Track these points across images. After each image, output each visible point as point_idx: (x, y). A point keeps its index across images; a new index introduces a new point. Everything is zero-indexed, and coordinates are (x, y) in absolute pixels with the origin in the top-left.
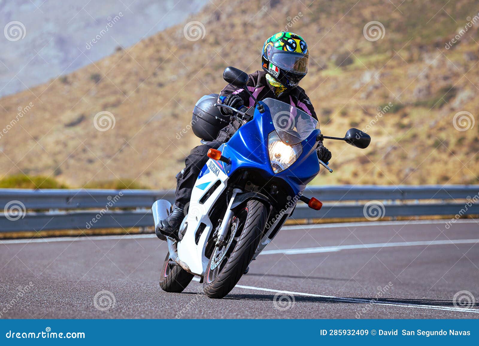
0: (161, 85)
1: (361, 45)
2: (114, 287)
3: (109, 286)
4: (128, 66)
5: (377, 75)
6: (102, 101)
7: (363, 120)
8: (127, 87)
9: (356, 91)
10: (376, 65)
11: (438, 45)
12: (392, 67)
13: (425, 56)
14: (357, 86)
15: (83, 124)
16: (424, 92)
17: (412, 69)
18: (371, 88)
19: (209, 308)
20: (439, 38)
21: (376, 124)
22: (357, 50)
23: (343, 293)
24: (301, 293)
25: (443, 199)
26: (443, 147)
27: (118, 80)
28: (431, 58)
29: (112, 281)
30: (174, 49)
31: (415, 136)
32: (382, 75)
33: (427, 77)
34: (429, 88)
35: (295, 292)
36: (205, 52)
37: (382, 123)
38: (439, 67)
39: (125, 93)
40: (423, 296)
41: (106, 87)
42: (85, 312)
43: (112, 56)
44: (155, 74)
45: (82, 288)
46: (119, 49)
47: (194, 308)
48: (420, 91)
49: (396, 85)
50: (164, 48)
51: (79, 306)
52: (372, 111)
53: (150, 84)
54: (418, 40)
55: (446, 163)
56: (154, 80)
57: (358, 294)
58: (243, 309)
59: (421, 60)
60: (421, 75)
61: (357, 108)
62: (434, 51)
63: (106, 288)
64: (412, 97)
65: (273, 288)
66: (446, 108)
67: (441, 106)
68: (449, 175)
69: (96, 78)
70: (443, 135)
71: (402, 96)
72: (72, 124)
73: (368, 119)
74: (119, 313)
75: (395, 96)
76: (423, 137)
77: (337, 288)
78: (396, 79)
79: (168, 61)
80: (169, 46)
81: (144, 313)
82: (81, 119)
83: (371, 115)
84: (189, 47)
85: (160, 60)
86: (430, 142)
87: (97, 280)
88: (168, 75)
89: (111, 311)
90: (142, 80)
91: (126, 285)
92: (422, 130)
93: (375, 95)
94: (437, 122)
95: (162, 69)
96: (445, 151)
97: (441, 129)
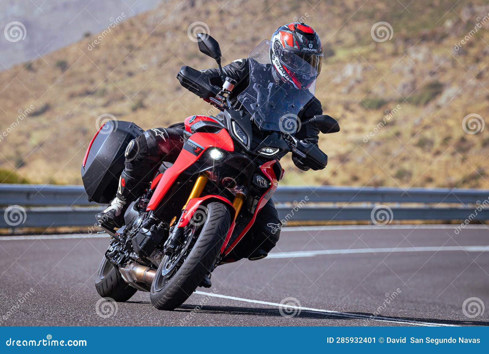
0: (130, 74)
1: (343, 36)
2: (73, 292)
3: (67, 291)
4: (97, 53)
5: (359, 68)
6: (68, 90)
7: (343, 116)
8: (95, 75)
9: (337, 85)
10: (359, 59)
11: (424, 39)
12: (375, 61)
13: (411, 49)
14: (338, 80)
15: (48, 114)
16: (409, 87)
17: (397, 63)
18: (352, 82)
19: (172, 319)
20: (426, 31)
21: (357, 120)
22: (339, 42)
23: (316, 303)
24: (271, 302)
25: (426, 203)
26: (427, 147)
27: (86, 68)
28: (417, 51)
29: (72, 285)
30: (145, 36)
31: (398, 134)
32: (365, 69)
33: (412, 71)
34: (414, 83)
35: (265, 301)
36: (178, 40)
37: (363, 120)
38: (425, 61)
39: (92, 82)
40: (400, 309)
41: (73, 75)
42: (40, 321)
43: (80, 42)
44: (124, 63)
45: (40, 293)
46: (88, 35)
47: (156, 318)
48: (404, 86)
49: (380, 80)
50: (134, 35)
51: (34, 313)
52: (353, 107)
53: (119, 72)
54: (404, 32)
55: (430, 163)
56: (124, 69)
57: (331, 305)
58: (208, 321)
59: (406, 53)
60: (406, 69)
61: (338, 102)
62: (419, 44)
63: (65, 293)
64: (396, 92)
65: (242, 296)
66: (432, 105)
67: (427, 103)
68: (434, 176)
69: (63, 66)
70: (428, 134)
71: (385, 91)
72: (35, 114)
73: (349, 115)
74: (76, 322)
75: (378, 91)
76: (406, 135)
77: (309, 298)
78: (380, 73)
79: (139, 49)
80: (140, 34)
81: (102, 323)
82: (46, 109)
83: (352, 111)
84: (161, 35)
85: (131, 47)
86: (415, 140)
87: (56, 283)
88: (138, 64)
89: (67, 320)
90: (111, 69)
91: (87, 291)
92: (406, 128)
93: (357, 89)
94: (422, 120)
95: (131, 57)
96: (429, 151)
97: (426, 127)
